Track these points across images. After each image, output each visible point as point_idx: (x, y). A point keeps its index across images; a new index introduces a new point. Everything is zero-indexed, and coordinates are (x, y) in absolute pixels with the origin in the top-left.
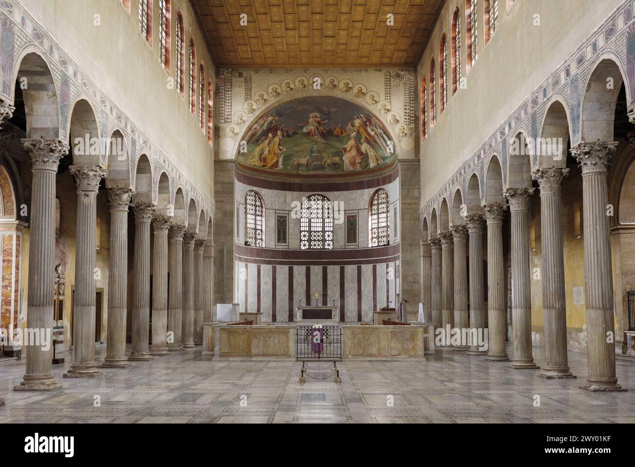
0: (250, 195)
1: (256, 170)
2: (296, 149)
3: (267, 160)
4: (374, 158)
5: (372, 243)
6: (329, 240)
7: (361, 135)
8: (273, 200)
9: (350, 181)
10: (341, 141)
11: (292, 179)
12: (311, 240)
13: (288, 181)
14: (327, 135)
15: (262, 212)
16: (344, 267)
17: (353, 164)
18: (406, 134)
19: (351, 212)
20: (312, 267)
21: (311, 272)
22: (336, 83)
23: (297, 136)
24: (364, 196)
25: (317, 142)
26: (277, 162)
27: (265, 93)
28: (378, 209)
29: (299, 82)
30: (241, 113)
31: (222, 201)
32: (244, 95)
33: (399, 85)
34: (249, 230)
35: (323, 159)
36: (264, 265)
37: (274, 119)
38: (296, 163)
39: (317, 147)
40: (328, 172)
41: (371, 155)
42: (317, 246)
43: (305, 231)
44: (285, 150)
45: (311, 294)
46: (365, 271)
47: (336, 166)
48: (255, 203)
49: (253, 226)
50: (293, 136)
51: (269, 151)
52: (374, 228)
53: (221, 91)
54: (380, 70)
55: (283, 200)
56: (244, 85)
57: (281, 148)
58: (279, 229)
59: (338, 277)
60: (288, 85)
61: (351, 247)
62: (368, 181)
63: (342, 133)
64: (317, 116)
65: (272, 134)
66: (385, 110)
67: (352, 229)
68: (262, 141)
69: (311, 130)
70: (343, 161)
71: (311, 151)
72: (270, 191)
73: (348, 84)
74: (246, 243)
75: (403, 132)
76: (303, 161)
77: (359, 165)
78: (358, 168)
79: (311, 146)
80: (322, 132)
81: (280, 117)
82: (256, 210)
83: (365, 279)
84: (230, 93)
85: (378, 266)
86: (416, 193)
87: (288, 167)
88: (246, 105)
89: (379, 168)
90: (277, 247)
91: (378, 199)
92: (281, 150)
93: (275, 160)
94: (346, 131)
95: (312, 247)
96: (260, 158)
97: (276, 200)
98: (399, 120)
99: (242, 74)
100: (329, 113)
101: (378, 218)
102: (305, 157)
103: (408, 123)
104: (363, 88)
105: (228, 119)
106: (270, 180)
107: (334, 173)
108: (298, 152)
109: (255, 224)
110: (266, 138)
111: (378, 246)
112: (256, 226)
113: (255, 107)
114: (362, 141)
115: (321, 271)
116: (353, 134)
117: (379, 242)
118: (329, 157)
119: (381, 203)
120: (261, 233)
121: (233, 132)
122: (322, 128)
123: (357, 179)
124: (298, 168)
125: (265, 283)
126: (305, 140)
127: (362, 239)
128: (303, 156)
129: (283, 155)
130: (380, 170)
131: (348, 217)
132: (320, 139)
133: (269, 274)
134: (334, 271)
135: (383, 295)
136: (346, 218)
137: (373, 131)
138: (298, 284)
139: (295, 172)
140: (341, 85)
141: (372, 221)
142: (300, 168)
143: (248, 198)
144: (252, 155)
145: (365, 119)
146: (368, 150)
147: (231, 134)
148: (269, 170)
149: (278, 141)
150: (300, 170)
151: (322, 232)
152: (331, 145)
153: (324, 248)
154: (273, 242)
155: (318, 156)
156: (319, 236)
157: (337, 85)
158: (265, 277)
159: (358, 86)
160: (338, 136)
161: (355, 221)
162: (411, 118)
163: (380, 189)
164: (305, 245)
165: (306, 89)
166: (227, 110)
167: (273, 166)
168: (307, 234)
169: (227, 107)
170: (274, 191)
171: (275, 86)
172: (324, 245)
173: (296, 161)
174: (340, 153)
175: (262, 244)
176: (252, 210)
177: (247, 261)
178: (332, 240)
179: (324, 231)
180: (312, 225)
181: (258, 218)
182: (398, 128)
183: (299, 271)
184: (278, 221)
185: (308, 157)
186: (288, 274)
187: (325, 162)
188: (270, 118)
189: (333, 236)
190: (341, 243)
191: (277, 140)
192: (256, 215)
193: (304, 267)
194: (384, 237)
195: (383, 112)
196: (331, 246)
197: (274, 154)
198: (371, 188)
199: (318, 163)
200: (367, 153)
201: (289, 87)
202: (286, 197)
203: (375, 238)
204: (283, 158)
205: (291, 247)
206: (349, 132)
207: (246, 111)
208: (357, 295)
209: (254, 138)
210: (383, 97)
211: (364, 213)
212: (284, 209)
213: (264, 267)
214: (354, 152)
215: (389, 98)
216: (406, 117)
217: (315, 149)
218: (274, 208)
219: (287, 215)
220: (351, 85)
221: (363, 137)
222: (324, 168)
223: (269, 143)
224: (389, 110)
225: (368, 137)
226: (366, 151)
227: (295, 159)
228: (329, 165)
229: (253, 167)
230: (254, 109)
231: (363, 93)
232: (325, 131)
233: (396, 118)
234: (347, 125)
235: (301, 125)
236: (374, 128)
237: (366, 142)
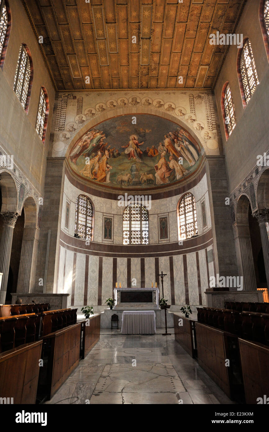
0: (82, 199)
1: (88, 181)
2: (120, 168)
3: (97, 175)
4: (180, 171)
5: (181, 237)
6: (145, 238)
7: (169, 153)
8: (102, 205)
9: (161, 192)
10: (154, 161)
11: (117, 191)
12: (132, 238)
13: (114, 193)
14: (143, 155)
15: (92, 213)
16: (158, 258)
17: (163, 179)
18: (210, 137)
19: (162, 215)
20: (132, 259)
21: (131, 263)
22: (150, 101)
23: (121, 157)
24: (173, 202)
25: (135, 162)
26: (105, 177)
27: (93, 109)
28: (185, 210)
29: (121, 101)
30: (72, 123)
31: (50, 192)
32: (76, 111)
33: (201, 103)
34: (80, 226)
35: (140, 177)
36: (92, 256)
37: (102, 137)
38: (120, 180)
39: (136, 167)
41: (178, 169)
42: (136, 242)
43: (126, 231)
44: (111, 168)
45: (131, 281)
47: (149, 181)
48: (87, 206)
49: (84, 224)
50: (117, 156)
51: (99, 167)
52: (183, 226)
53: (58, 108)
54: (185, 93)
55: (109, 206)
56: (76, 105)
58: (105, 228)
59: (153, 267)
60: (112, 103)
61: (164, 242)
62: (175, 190)
63: (155, 154)
64: (136, 138)
65: (101, 152)
66: (191, 120)
67: (164, 228)
68: (93, 157)
69: (131, 152)
70: (155, 178)
72: (99, 198)
73: (161, 102)
74: (76, 235)
75: (208, 136)
76: (125, 178)
77: (168, 179)
78: (167, 181)
79: (131, 166)
80: (140, 153)
81: (106, 136)
82: (87, 212)
83: (176, 267)
84: (65, 110)
85: (188, 255)
86: (224, 183)
87: (114, 183)
88: (77, 118)
89: (184, 178)
90: (104, 242)
91: (184, 202)
92: (108, 168)
93: (103, 176)
94: (157, 151)
95: (132, 243)
96: (92, 171)
97: (104, 206)
98: (203, 127)
99: (76, 97)
100: (144, 135)
101: (185, 217)
102: (127, 175)
103: (211, 129)
104: (172, 105)
105: (62, 127)
106: (100, 190)
107: (148, 187)
108: (121, 170)
109: (86, 222)
110: (96, 155)
111: (187, 239)
112: (86, 224)
113: (84, 119)
114: (170, 158)
115: (140, 262)
116: (163, 154)
117: (187, 236)
118: (145, 174)
119: (188, 205)
120: (90, 230)
121: (65, 137)
122: (139, 150)
123: (167, 190)
124: (121, 183)
125: (92, 271)
126: (126, 160)
127: (172, 235)
129: (110, 173)
130: (185, 179)
131: (160, 218)
132: (139, 160)
133: (97, 264)
134: (150, 262)
135: (194, 280)
136: (159, 220)
137: (179, 146)
138: (120, 272)
139: (119, 186)
140: (155, 103)
141: (181, 220)
143: (81, 201)
144: (85, 167)
145: (173, 137)
146: (175, 165)
147: (63, 139)
148: (99, 183)
149: (106, 159)
150: (123, 185)
151: (140, 231)
152: (146, 165)
153: (141, 244)
154: (100, 238)
155: (136, 173)
156: (137, 234)
157: (151, 102)
158: (92, 266)
159: (168, 103)
160: (151, 156)
161: (166, 221)
162: (213, 126)
163: (186, 194)
164: (126, 242)
165: (126, 105)
166: (62, 122)
167: (102, 180)
168: (128, 233)
169: (62, 120)
170: (103, 199)
171: (101, 104)
172: (141, 241)
173: (120, 177)
174: (152, 171)
175: (91, 239)
176: (84, 210)
177: (75, 250)
178: (148, 238)
179: (141, 231)
180: (132, 227)
181: (88, 218)
182: (203, 133)
183: (122, 262)
184: (105, 221)
185: (129, 175)
186: (112, 264)
187: (142, 179)
188: (98, 135)
189: (149, 234)
190: (156, 240)
191: (105, 158)
192: (86, 215)
193: (126, 259)
194: (191, 231)
195: (189, 121)
196: (148, 243)
197: (103, 170)
198: (178, 194)
199: (137, 180)
200: (174, 169)
201: (113, 105)
202: (112, 204)
203: (183, 233)
204: (111, 174)
205: (115, 242)
206: (160, 152)
207: (77, 122)
208: (170, 281)
209: (86, 152)
210: (188, 110)
211: (173, 214)
212: (110, 213)
213: (91, 257)
214: (164, 169)
215: (193, 111)
216: (209, 125)
217: (134, 168)
218: (102, 211)
219: (113, 218)
220: (162, 103)
221: (171, 154)
222: (141, 184)
223: (99, 161)
224: (194, 120)
225: (175, 154)
226: (173, 166)
227: (119, 177)
228: (145, 181)
229: (85, 177)
230: (83, 120)
231: (172, 108)
232: (142, 153)
233: (201, 126)
234: (159, 146)
235: (123, 147)
236: (181, 143)
237: (173, 158)
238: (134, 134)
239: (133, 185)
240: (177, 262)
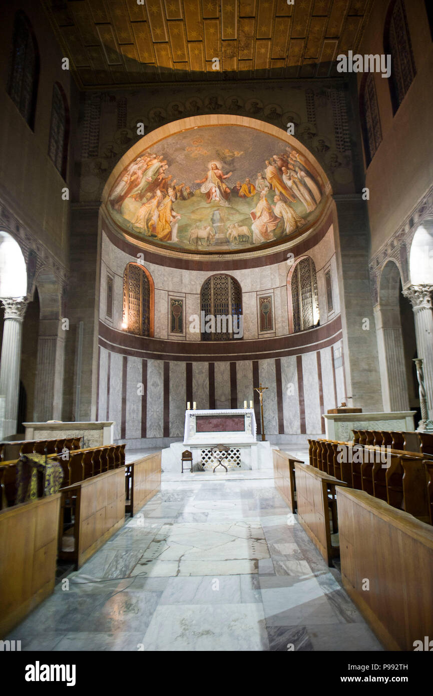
1: (142, 239)
2: (193, 217)
3: (157, 229)
4: (292, 220)
7: (274, 191)
8: (165, 279)
9: (262, 255)
10: (249, 204)
11: (190, 255)
13: (184, 258)
16: (258, 362)
17: (265, 233)
18: (340, 164)
19: (263, 292)
20: (216, 363)
21: (216, 370)
22: (240, 103)
23: (194, 198)
24: (281, 271)
26: (170, 233)
29: (191, 103)
30: (111, 144)
31: (80, 260)
32: (116, 122)
33: (326, 104)
35: (228, 231)
36: (153, 360)
37: (162, 166)
38: (194, 236)
39: (220, 214)
40: (234, 247)
41: (288, 216)
45: (216, 398)
46: (286, 366)
47: (242, 238)
50: (189, 198)
51: (159, 216)
53: (86, 118)
54: (299, 88)
55: (178, 280)
56: (116, 111)
57: (174, 214)
58: (173, 317)
59: (250, 375)
60: (176, 108)
61: (267, 335)
63: (250, 192)
64: (218, 166)
65: (161, 191)
66: (308, 134)
67: (266, 313)
68: (148, 200)
69: (211, 189)
70: (252, 232)
71: (213, 220)
72: (162, 268)
73: (257, 104)
75: (336, 162)
76: (203, 233)
77: (272, 234)
78: (271, 237)
79: (211, 213)
80: (225, 192)
81: (169, 164)
83: (286, 376)
84: (98, 121)
85: (305, 356)
87: (185, 241)
88: (118, 135)
90: (170, 337)
92: (174, 217)
93: (167, 231)
94: (254, 188)
96: (147, 224)
97: (170, 279)
98: (329, 145)
99: (114, 97)
100: (233, 160)
102: (205, 228)
103: (341, 150)
104: (278, 108)
105: (94, 151)
106: (163, 254)
108: (196, 221)
110: (153, 197)
113: (130, 136)
114: (275, 200)
115: (229, 368)
116: (264, 192)
118: (234, 227)
121: (100, 168)
122: (224, 186)
123: (270, 251)
124: (197, 242)
125: (153, 385)
126: (204, 204)
127: (280, 325)
128: (203, 227)
129: (177, 225)
130: (300, 234)
131: (260, 298)
132: (223, 203)
133: (160, 373)
134: (244, 368)
135: (313, 396)
136: (258, 301)
137: (290, 179)
138: (199, 386)
139: (193, 247)
140: (248, 106)
142: (199, 243)
144: (135, 217)
145: (279, 163)
146: (283, 211)
149: (170, 204)
150: (199, 245)
152: (237, 211)
154: (165, 331)
155: (221, 225)
157: (242, 105)
158: (153, 376)
159: (270, 106)
160: (245, 196)
161: (270, 302)
162: (346, 144)
165: (200, 111)
166: (93, 141)
167: (164, 237)
169: (93, 138)
170: (168, 269)
171: (158, 109)
173: (194, 232)
174: (247, 221)
177: (124, 352)
183: (200, 369)
184: (172, 305)
185: (209, 228)
186: (185, 373)
187: (230, 234)
188: (156, 164)
190: (253, 332)
191: (167, 201)
193: (206, 365)
195: (306, 136)
197: (166, 221)
199: (222, 236)
200: (282, 217)
202: (182, 277)
204: (179, 227)
205: (189, 338)
206: (259, 189)
207: (119, 141)
208: (276, 397)
209: (136, 191)
210: (305, 118)
211: (281, 292)
212: (180, 291)
213: (150, 363)
214: (265, 218)
215: (313, 119)
216: (338, 143)
217: (217, 217)
218: (167, 289)
219: (184, 299)
220: (260, 105)
221: (277, 192)
222: (229, 242)
223: (158, 206)
224: (314, 135)
225: (283, 192)
226: (281, 213)
227: (192, 231)
228: (235, 238)
229: (138, 234)
230: (129, 138)
231: (277, 114)
232: (228, 191)
233: (326, 144)
234: (257, 178)
235: (198, 181)
236: (293, 173)
237: (281, 200)
238: (214, 159)
239: (217, 244)
240: (288, 367)
